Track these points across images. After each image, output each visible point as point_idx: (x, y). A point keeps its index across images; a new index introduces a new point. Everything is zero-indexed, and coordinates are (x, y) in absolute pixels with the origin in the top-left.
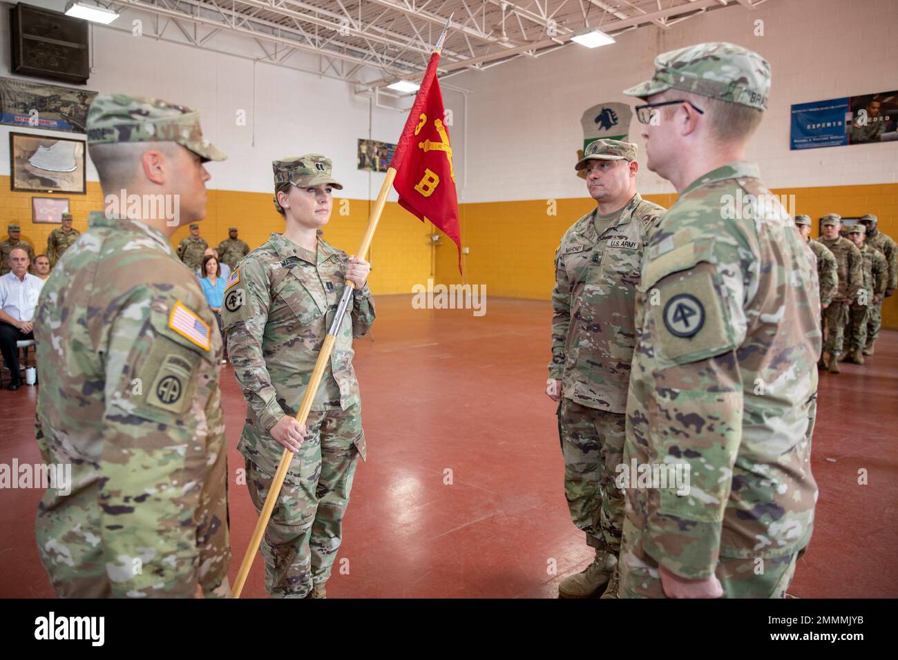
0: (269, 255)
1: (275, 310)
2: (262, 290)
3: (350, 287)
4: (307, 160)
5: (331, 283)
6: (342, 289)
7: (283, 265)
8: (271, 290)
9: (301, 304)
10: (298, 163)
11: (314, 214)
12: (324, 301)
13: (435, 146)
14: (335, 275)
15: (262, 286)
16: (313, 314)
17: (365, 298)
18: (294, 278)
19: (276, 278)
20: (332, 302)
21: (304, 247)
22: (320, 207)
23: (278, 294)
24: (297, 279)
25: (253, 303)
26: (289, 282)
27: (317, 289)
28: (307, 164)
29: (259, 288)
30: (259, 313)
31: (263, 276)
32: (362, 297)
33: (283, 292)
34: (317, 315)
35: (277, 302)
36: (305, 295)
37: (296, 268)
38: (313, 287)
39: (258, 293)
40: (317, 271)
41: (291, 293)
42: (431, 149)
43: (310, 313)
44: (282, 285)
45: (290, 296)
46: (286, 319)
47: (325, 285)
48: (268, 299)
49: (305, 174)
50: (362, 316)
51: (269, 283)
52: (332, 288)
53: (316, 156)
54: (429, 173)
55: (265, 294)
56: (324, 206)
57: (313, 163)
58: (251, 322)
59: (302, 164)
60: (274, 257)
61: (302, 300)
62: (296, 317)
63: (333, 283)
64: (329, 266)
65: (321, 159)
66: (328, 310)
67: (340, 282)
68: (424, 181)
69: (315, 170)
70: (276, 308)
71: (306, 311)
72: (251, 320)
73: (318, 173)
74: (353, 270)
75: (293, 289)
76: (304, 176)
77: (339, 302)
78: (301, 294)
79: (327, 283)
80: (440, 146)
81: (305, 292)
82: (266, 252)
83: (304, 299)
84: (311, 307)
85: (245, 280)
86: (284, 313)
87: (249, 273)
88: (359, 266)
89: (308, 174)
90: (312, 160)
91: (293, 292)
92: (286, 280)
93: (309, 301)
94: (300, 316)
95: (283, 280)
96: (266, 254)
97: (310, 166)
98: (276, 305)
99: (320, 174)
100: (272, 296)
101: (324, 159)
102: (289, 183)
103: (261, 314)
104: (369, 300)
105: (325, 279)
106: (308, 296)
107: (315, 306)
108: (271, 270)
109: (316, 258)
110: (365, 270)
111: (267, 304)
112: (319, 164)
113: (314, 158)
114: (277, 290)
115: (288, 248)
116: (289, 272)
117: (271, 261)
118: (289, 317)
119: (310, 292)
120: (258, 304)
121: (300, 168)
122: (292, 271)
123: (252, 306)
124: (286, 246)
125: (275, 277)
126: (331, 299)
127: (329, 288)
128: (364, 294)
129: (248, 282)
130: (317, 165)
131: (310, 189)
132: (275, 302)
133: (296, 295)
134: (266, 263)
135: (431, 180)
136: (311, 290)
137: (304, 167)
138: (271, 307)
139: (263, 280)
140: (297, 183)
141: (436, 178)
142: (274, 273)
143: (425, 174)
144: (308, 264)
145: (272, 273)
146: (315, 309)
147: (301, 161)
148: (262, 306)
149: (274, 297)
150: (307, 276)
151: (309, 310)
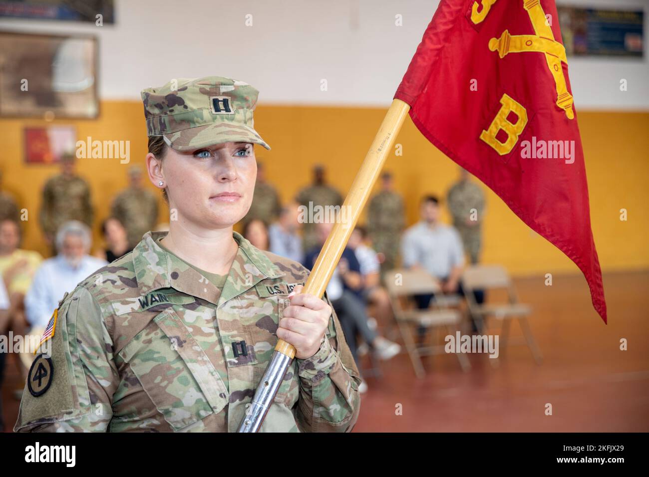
0: (119, 283)
1: (122, 395)
2: (94, 355)
3: (285, 353)
4: (194, 93)
5: (242, 344)
6: (270, 356)
7: (143, 304)
8: (115, 359)
9: (168, 390)
10: (173, 100)
11: (207, 202)
12: (221, 383)
13: (518, 44)
14: (258, 324)
15: (94, 348)
16: (194, 410)
17: (320, 374)
18: (160, 334)
19: (122, 332)
20: (241, 385)
21: (202, 265)
22: (219, 189)
23: (127, 365)
24: (164, 337)
25: (75, 382)
26: (150, 341)
27: (206, 358)
28: (191, 100)
29: (89, 351)
30: (87, 403)
31: (97, 327)
32: (315, 373)
33: (136, 361)
34: (203, 413)
35: (127, 379)
36: (179, 371)
37: (169, 311)
38: (199, 353)
39: (86, 362)
40: (215, 318)
41: (151, 365)
42: (513, 50)
43: (189, 409)
44: (135, 346)
45: (148, 371)
46: (144, 415)
47: (228, 349)
48: (108, 372)
49: (187, 122)
50: (321, 409)
51: (109, 341)
52: (244, 354)
53: (213, 82)
54: (508, 104)
55: (103, 363)
56: (228, 188)
57: (206, 97)
58: (67, 421)
59: (181, 102)
60: (127, 289)
61: (170, 382)
62: (161, 415)
63: (248, 343)
64: (251, 305)
65: (223, 89)
66: (232, 400)
67: (268, 340)
68: (500, 122)
69: (207, 112)
70: (125, 392)
71: (178, 403)
72: (66, 417)
73: (214, 119)
74: (291, 320)
75: (156, 356)
76: (185, 126)
77: (258, 384)
78: (169, 368)
79: (234, 345)
80: (529, 43)
81: (179, 365)
82: (114, 276)
83: (175, 379)
84: (190, 396)
85: (64, 333)
86: (138, 404)
87: (73, 318)
88: (306, 313)
89: (194, 122)
90: (203, 92)
91: (157, 363)
92: (144, 337)
93: (185, 382)
94: (167, 412)
95: (137, 337)
96: (113, 282)
97: (200, 105)
98: (125, 385)
99: (219, 122)
100: (118, 366)
101: (231, 88)
102: (162, 138)
103: (93, 403)
104: (335, 378)
105: (232, 335)
106: (185, 373)
107: (199, 395)
108: (113, 316)
109: (222, 288)
110: (318, 321)
111: (105, 384)
112: (221, 98)
113: (208, 88)
114: (124, 355)
115: (159, 270)
116: (152, 321)
117: (116, 298)
118: (148, 414)
119: (189, 365)
120: (85, 384)
121: (178, 109)
122: (157, 320)
123: (73, 387)
124: (158, 264)
125: (118, 331)
126: (239, 377)
127: (236, 355)
128: (319, 367)
129: (70, 338)
130: (215, 102)
131: (197, 153)
132: (123, 381)
133: (161, 370)
134: (106, 300)
135: (513, 118)
136: (192, 361)
137: (186, 107)
138: (116, 390)
139: (100, 336)
140: (173, 139)
141: (521, 112)
142: (118, 322)
143: (500, 105)
144: (199, 302)
145: (114, 322)
146: (198, 401)
147: (180, 94)
148: (94, 388)
149: (120, 369)
150: (190, 330)
151: (184, 402)
